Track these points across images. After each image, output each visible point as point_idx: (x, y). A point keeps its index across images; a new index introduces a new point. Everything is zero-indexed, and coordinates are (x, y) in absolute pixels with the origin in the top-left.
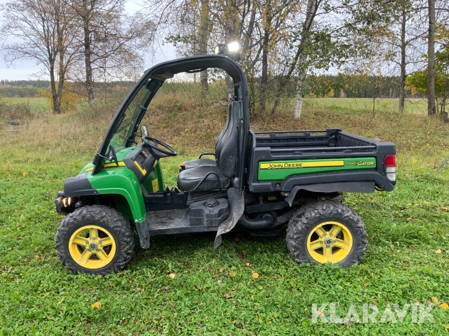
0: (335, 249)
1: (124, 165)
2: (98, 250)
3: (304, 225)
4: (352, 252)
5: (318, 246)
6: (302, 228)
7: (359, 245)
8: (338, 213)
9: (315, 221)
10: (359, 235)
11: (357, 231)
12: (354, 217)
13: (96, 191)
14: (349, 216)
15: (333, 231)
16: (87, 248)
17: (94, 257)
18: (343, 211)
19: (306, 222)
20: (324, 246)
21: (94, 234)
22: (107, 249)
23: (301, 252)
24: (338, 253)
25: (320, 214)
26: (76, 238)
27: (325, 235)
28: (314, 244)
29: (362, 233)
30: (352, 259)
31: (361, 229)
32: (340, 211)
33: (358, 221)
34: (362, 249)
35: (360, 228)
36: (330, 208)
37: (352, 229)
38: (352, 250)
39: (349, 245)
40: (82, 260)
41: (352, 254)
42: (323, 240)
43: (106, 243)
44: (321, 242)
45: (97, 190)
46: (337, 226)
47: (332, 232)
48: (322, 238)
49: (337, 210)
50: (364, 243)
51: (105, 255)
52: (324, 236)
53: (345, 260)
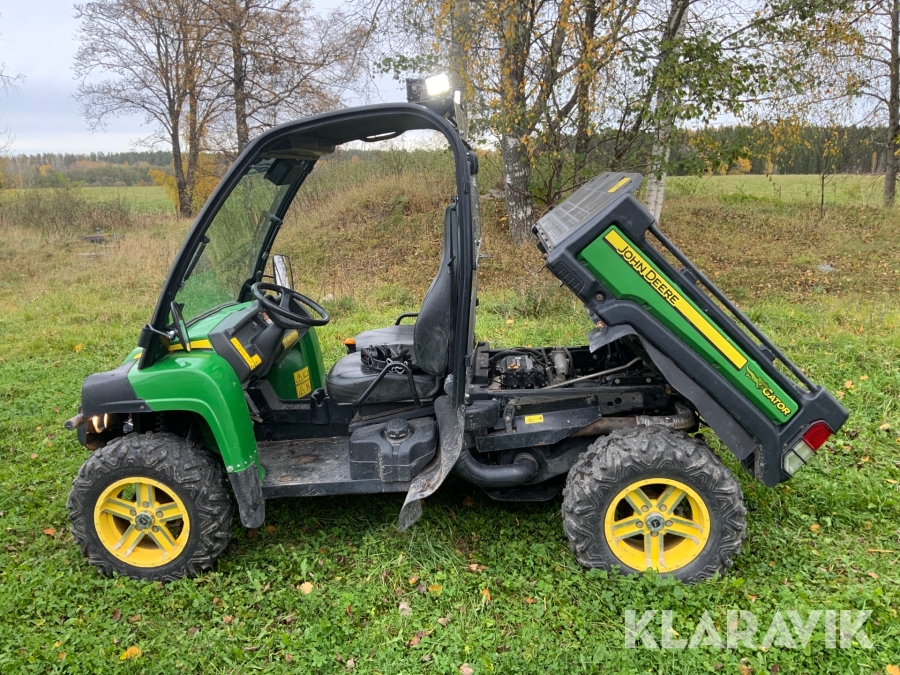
0: (671, 540)
1: (210, 346)
2: (156, 528)
3: (598, 486)
4: (708, 549)
5: (633, 530)
6: (593, 492)
7: (724, 533)
8: (675, 459)
9: (622, 476)
10: (724, 512)
11: (720, 502)
12: (712, 471)
13: (144, 404)
14: (700, 468)
15: (665, 498)
16: (133, 523)
17: (147, 542)
18: (688, 456)
19: (600, 479)
20: (646, 533)
21: (145, 495)
22: (175, 526)
23: (589, 545)
24: (678, 549)
25: (634, 461)
26: (108, 501)
27: (647, 507)
28: (621, 525)
29: (731, 506)
30: (709, 564)
31: (730, 498)
32: (679, 454)
33: (723, 478)
34: (732, 541)
35: (726, 494)
36: (657, 447)
37: (708, 497)
38: (710, 544)
39: (702, 532)
40: (122, 548)
41: (709, 553)
42: (642, 518)
43: (170, 514)
44: (638, 522)
45: (147, 401)
46: (675, 488)
47: (663, 500)
48: (640, 514)
49: (674, 454)
50: (736, 530)
51: (170, 540)
52: (645, 509)
53: (692, 565)
